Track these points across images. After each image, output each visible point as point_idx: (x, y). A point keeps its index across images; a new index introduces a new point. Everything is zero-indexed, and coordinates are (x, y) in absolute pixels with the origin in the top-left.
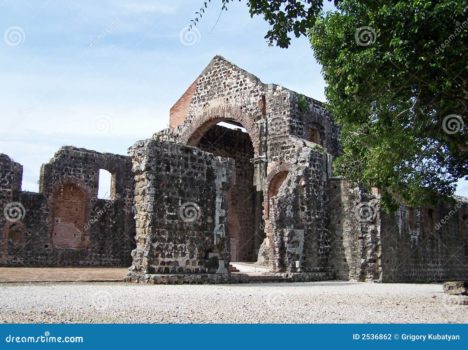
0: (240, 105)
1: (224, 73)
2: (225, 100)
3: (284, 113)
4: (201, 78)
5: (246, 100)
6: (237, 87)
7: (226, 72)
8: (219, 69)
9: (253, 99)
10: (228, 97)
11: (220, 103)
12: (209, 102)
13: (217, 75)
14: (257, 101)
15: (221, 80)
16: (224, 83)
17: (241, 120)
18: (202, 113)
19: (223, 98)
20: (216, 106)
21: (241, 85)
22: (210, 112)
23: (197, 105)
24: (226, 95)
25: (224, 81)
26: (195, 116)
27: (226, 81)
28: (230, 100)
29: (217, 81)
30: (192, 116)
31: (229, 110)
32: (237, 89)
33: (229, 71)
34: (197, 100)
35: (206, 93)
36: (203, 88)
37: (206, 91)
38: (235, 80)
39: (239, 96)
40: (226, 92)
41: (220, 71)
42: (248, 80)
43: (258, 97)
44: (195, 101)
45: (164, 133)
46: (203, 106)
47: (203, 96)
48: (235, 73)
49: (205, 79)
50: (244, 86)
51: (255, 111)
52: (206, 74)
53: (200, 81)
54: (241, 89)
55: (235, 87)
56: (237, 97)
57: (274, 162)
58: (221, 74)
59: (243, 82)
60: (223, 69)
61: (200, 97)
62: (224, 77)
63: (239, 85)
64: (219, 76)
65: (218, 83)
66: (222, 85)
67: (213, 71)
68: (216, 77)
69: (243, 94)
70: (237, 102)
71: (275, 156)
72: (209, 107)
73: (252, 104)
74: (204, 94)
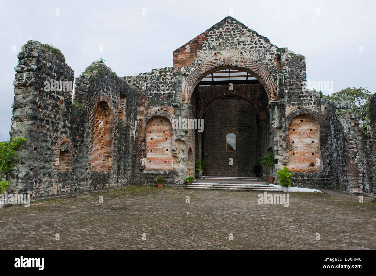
0: (255, 59)
1: (237, 31)
2: (239, 53)
3: (301, 71)
4: (212, 32)
5: (261, 56)
6: (252, 44)
7: (239, 31)
8: (231, 28)
9: (268, 56)
10: (243, 51)
11: (233, 54)
12: (221, 52)
13: (230, 32)
14: (273, 58)
15: (234, 36)
16: (237, 40)
17: (257, 71)
18: (213, 60)
19: (237, 51)
20: (229, 56)
21: (256, 43)
22: (222, 60)
23: (207, 52)
24: (240, 49)
25: (237, 38)
26: (204, 61)
27: (240, 38)
28: (244, 54)
29: (230, 37)
30: (200, 60)
31: (243, 61)
32: (251, 46)
33: (243, 31)
34: (207, 48)
35: (218, 44)
36: (214, 39)
37: (218, 42)
38: (249, 39)
39: (253, 51)
40: (240, 47)
41: (233, 29)
42: (263, 41)
43: (274, 56)
44: (205, 48)
45: (167, 70)
46: (214, 54)
47: (214, 46)
48: (248, 33)
49: (217, 33)
50: (259, 45)
51: (270, 65)
52: (218, 29)
53: (211, 33)
54: (256, 47)
55: (249, 44)
56: (252, 52)
57: (293, 106)
58: (234, 32)
59: (257, 42)
60: (237, 28)
61: (211, 46)
62: (237, 35)
63: (253, 43)
64: (232, 32)
65: (231, 39)
66: (236, 41)
67: (225, 28)
68: (229, 34)
69: (258, 51)
70: (252, 57)
71: (293, 102)
72: (221, 56)
73: (268, 60)
74: (215, 45)
